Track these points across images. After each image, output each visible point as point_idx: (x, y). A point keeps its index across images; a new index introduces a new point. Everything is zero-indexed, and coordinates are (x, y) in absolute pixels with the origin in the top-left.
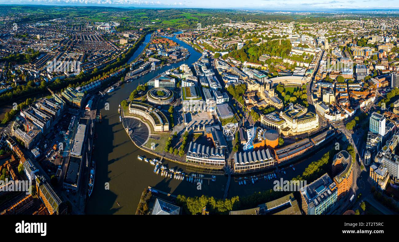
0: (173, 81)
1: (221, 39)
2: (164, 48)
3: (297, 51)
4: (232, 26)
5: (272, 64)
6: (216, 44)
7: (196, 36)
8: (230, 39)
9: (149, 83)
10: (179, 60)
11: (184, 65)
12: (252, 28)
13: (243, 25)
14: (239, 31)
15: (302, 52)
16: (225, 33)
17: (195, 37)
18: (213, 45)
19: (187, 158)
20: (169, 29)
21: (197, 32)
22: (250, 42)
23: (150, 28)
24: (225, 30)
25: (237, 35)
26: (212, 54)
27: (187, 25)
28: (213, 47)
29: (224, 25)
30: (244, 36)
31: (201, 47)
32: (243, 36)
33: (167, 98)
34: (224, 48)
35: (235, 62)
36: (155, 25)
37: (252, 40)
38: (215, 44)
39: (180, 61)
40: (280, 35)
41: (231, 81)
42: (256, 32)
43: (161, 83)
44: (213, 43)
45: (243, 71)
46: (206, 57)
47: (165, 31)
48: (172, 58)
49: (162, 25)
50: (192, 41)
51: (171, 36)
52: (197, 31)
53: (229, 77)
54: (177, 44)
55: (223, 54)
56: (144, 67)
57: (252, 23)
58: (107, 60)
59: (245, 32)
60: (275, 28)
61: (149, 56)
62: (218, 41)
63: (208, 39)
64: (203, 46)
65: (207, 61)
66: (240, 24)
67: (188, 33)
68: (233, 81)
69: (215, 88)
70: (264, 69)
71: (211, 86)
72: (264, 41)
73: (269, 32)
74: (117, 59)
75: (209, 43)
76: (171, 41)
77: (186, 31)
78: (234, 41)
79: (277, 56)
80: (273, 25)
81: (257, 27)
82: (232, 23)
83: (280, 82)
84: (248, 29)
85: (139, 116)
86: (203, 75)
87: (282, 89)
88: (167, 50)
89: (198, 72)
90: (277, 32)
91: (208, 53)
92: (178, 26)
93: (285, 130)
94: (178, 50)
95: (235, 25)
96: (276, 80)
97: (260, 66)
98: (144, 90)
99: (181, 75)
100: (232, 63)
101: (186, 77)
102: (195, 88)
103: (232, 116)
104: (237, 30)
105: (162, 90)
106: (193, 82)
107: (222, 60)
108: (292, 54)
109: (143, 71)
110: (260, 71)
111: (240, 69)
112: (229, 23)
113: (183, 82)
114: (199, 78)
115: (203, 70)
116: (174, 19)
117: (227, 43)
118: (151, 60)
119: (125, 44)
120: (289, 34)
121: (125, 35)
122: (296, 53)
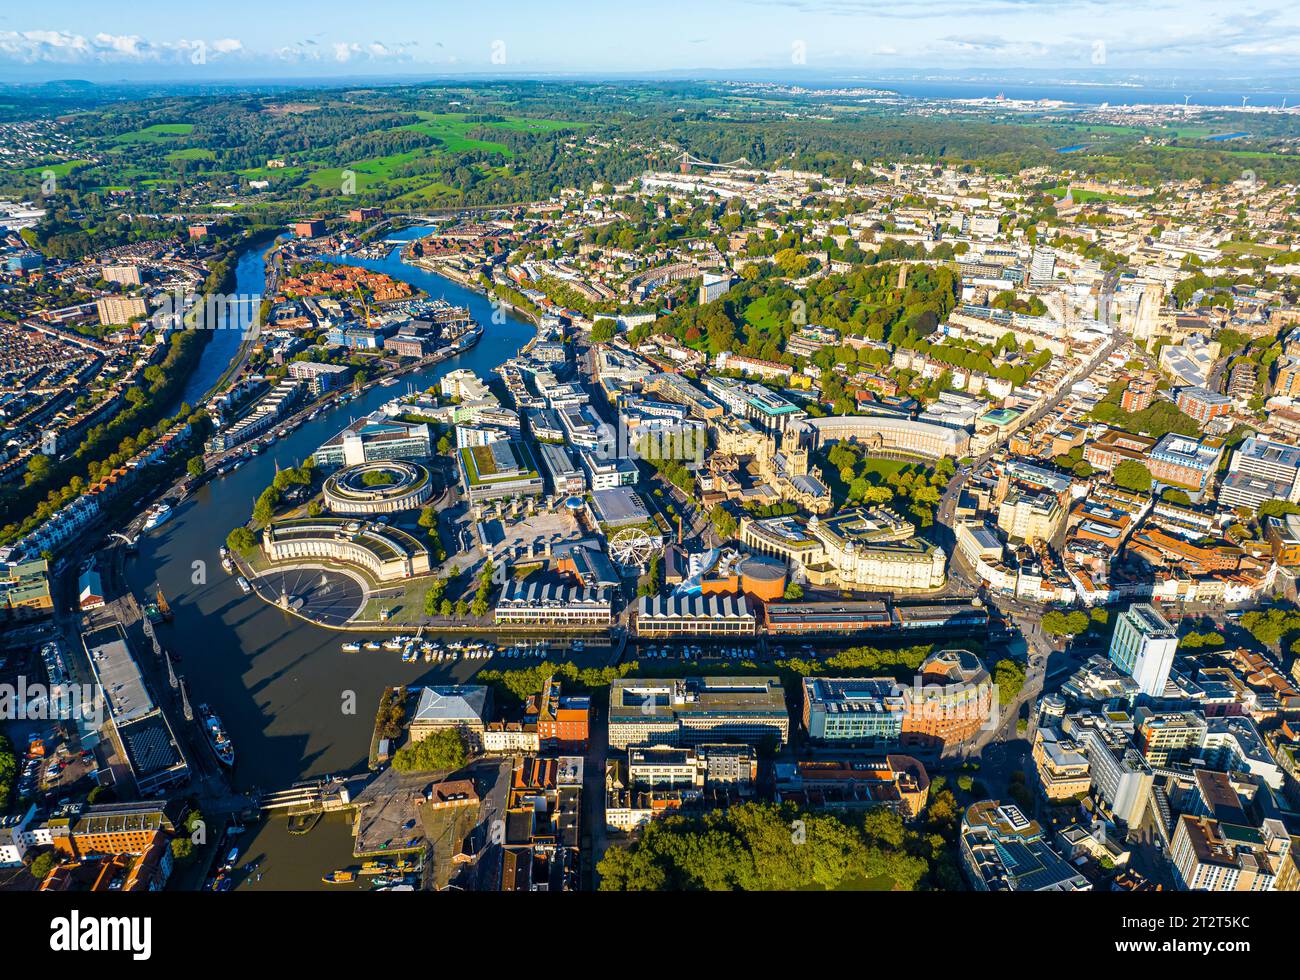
0: (422, 432)
1: (626, 256)
2: (349, 317)
3: (974, 325)
4: (690, 187)
5: (841, 367)
6: (602, 279)
7: (506, 245)
8: (669, 255)
9: (322, 455)
10: (430, 358)
11: (458, 374)
12: (786, 197)
13: (746, 185)
14: (717, 214)
15: (1000, 332)
16: (645, 227)
17: (498, 251)
18: (587, 284)
19: (499, 614)
20: (355, 216)
21: (510, 226)
22: (767, 270)
23: (247, 221)
24: (650, 210)
25: (705, 235)
26: (582, 325)
27: (451, 191)
28: (588, 296)
29: (647, 181)
30: (737, 242)
31: (531, 296)
32: (732, 240)
33: (405, 487)
34: (637, 300)
35: (679, 354)
36: (273, 199)
37: (773, 260)
38: (595, 279)
39: (440, 362)
40: (921, 244)
42: (801, 224)
43: (372, 445)
44: (587, 277)
45: (710, 388)
46: (553, 338)
47: (340, 227)
48: (401, 353)
49: (314, 197)
50: (487, 272)
51: (375, 252)
52: (509, 218)
53: (645, 409)
54: (415, 291)
55: (631, 323)
56: (279, 405)
57: (798, 174)
58: (73, 413)
59: (748, 218)
60: (915, 201)
61: (287, 355)
62: (609, 268)
63: (562, 260)
64: (541, 292)
65: (557, 354)
66: (733, 177)
67: (462, 232)
69: (590, 446)
70: (799, 386)
71: (573, 439)
72: (835, 267)
73: (868, 224)
75: (567, 275)
76: (380, 277)
77: (451, 224)
78: (686, 266)
79: (866, 339)
80: (909, 186)
81: (819, 196)
82: (692, 173)
83: (853, 440)
84: (769, 205)
85: (312, 559)
86: (539, 405)
87: (850, 458)
88: (371, 321)
89: (519, 395)
90: (913, 227)
91: (565, 321)
92: (405, 198)
93: (817, 568)
94: (421, 318)
95: (707, 183)
96: (835, 428)
97: (786, 372)
98: (308, 481)
99: (451, 411)
100: (667, 358)
101: (472, 414)
102: (512, 446)
103: (644, 517)
104: (708, 212)
105: (379, 467)
106: (502, 428)
107: (626, 347)
108: (945, 333)
109: (275, 421)
110: (781, 390)
111: (696, 383)
112: (678, 171)
113: (461, 433)
114: (524, 415)
115: (540, 387)
116: (378, 159)
117: (653, 275)
118: (304, 369)
119: (134, 320)
120: (975, 238)
121: (111, 273)
122: (967, 330)
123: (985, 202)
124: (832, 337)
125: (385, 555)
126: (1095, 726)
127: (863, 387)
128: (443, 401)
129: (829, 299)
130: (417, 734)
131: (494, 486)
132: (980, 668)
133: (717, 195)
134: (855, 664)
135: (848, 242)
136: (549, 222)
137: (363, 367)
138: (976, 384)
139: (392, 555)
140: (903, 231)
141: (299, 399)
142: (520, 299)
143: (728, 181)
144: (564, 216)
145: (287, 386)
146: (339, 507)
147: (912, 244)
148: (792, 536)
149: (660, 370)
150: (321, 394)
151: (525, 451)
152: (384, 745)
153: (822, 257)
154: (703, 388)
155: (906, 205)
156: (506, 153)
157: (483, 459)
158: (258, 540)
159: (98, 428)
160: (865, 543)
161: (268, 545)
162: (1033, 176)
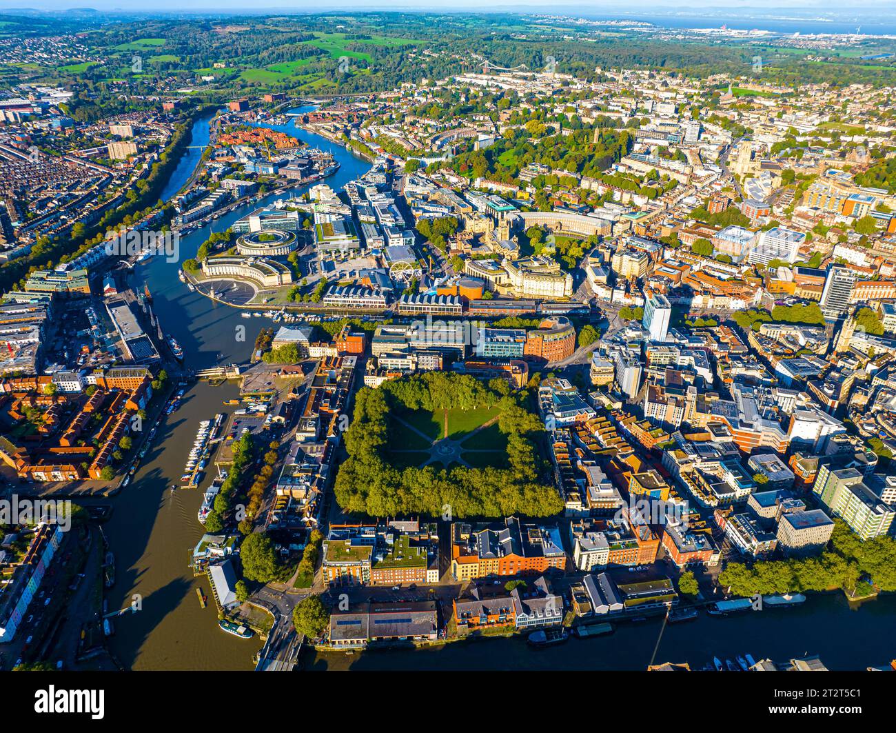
1: (433, 123)
2: (259, 156)
3: (635, 165)
4: (484, 83)
5: (548, 188)
6: (415, 138)
7: (362, 117)
8: (460, 123)
9: (236, 227)
10: (306, 180)
11: (321, 187)
12: (544, 90)
13: (520, 81)
14: (495, 100)
15: (649, 169)
16: (449, 106)
17: (356, 121)
18: (406, 139)
20: (268, 99)
21: (366, 106)
22: (519, 133)
23: (200, 101)
24: (456, 97)
25: (486, 111)
26: (400, 163)
27: (331, 84)
28: (405, 146)
29: (458, 79)
31: (371, 147)
32: (501, 114)
34: (435, 149)
35: (453, 179)
36: (217, 88)
37: (524, 127)
38: (411, 137)
39: (310, 182)
41: (432, 214)
42: (547, 105)
43: (266, 221)
44: (406, 135)
45: (468, 198)
46: (380, 170)
47: (257, 105)
48: (289, 177)
49: (243, 87)
50: (347, 133)
51: (279, 121)
52: (366, 101)
53: (427, 208)
54: (301, 143)
55: (429, 161)
58: (95, 203)
59: (515, 101)
60: (628, 93)
62: (421, 130)
63: (393, 125)
64: (377, 144)
65: (381, 179)
66: (514, 77)
67: (335, 109)
68: (437, 215)
69: (390, 224)
71: (380, 221)
72: (563, 132)
73: (589, 106)
74: (127, 196)
75: (395, 134)
76: (280, 135)
77: (328, 104)
78: (469, 129)
79: (566, 171)
80: (627, 84)
81: (565, 89)
82: (488, 74)
83: (545, 225)
84: (532, 94)
85: (228, 276)
86: (365, 204)
87: (538, 233)
88: (272, 159)
89: (354, 198)
90: (619, 109)
91: (390, 162)
92: (300, 88)
93: (503, 286)
94: (303, 158)
95: (496, 80)
96: (533, 219)
97: (514, 190)
98: (228, 239)
99: (313, 205)
100: (447, 182)
101: (326, 208)
102: (345, 223)
103: (413, 259)
104: (490, 97)
105: (270, 232)
106: (339, 214)
107: (424, 176)
108: (616, 169)
109: (211, 211)
110: (509, 199)
111: (460, 194)
112: (481, 72)
113: (317, 216)
114: (355, 210)
115: (368, 195)
116: (286, 63)
117: (447, 134)
118: (230, 183)
119: (129, 156)
120: (657, 116)
121: (115, 130)
122: (630, 168)
124: (546, 170)
125: (268, 273)
126: (620, 350)
127: (559, 199)
128: (309, 201)
129: (551, 149)
130: (276, 346)
131: (332, 243)
132: (568, 324)
133: (501, 88)
134: (508, 325)
135: (574, 116)
136: (392, 104)
137: (265, 184)
138: (626, 198)
139: (271, 272)
140: (613, 111)
141: (226, 199)
142: (364, 148)
143: (510, 79)
144: (402, 101)
145: (219, 192)
146: (245, 252)
147: (614, 118)
148: (491, 268)
149: (439, 187)
150: (240, 197)
151: (352, 226)
152: (259, 352)
153: (556, 126)
154: (465, 199)
155: (621, 96)
156: (370, 60)
157: (327, 229)
158: (200, 266)
159: (111, 211)
160: (529, 272)
161: (205, 268)
162: (714, 80)
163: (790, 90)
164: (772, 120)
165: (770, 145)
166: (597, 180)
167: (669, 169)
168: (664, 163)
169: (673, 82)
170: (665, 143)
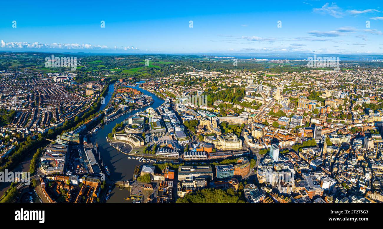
0: (143, 119)
1: (182, 87)
2: (129, 97)
4: (195, 75)
5: (224, 108)
6: (178, 92)
7: (159, 85)
8: (191, 87)
9: (124, 122)
10: (144, 105)
11: (150, 108)
12: (214, 77)
13: (206, 74)
14: (200, 80)
15: (253, 100)
16: (186, 82)
17: (157, 86)
18: (175, 92)
19: (157, 154)
20: (131, 79)
21: (160, 81)
22: (210, 90)
24: (187, 79)
25: (198, 83)
26: (174, 100)
27: (149, 75)
28: (175, 95)
29: (187, 73)
30: (204, 85)
31: (164, 95)
32: (203, 84)
33: (140, 129)
35: (193, 106)
36: (115, 75)
37: (211, 88)
38: (176, 91)
39: (146, 106)
40: (239, 85)
41: (188, 119)
42: (216, 81)
43: (134, 120)
44: (175, 91)
45: (198, 112)
46: (168, 103)
47: (127, 81)
48: (139, 104)
49: (123, 75)
50: (155, 90)
51: (134, 85)
52: (160, 80)
53: (186, 116)
54: (141, 93)
56: (117, 112)
57: (216, 72)
58: (82, 110)
59: (206, 80)
60: (238, 77)
61: (118, 103)
62: (179, 89)
63: (170, 88)
64: (166, 94)
65: (169, 106)
66: (203, 73)
67: (150, 82)
68: (189, 119)
69: (175, 123)
70: (216, 112)
71: (172, 121)
72: (223, 89)
73: (229, 81)
74: (91, 108)
75: (171, 91)
76: (135, 90)
77: (148, 81)
78: (194, 89)
79: (228, 102)
80: (237, 74)
81: (220, 76)
82: (195, 72)
83: (226, 121)
84: (210, 78)
85: (122, 141)
86: (165, 115)
87: (225, 124)
88: (133, 98)
89: (161, 113)
90: (237, 82)
91: (170, 100)
92: (140, 76)
93: (219, 146)
94: (143, 98)
95: (198, 74)
96: (222, 119)
97: (213, 109)
98: (122, 126)
99: (148, 115)
100: (190, 107)
101: (153, 116)
102: (160, 122)
103: (186, 136)
104: (198, 79)
105: (135, 124)
106: (158, 119)
108: (243, 101)
109: (116, 115)
110: (212, 112)
111: (196, 111)
112: (193, 72)
113: (150, 119)
114: (162, 116)
115: (165, 112)
116: (135, 68)
117: (188, 91)
118: (121, 106)
119: (91, 95)
120: (249, 83)
121: (88, 86)
122: (247, 100)
123: (251, 77)
124: (222, 102)
125: (136, 141)
126: (266, 168)
127: (228, 111)
128: (147, 113)
129: (222, 95)
130: (142, 174)
131: (157, 130)
132: (247, 160)
133: (200, 76)
134: (225, 163)
135: (225, 84)
136: (167, 81)
137: (132, 106)
138: (248, 110)
139: (137, 141)
140: (236, 82)
141: (120, 111)
142: (161, 95)
143: (202, 74)
144: (170, 80)
145: (118, 109)
146: (128, 132)
147: (237, 85)
148: (214, 139)
149: (189, 109)
150: (124, 111)
151: (162, 123)
152: (136, 176)
153: (220, 87)
154: (197, 112)
155: (236, 78)
156: (159, 68)
157: (155, 124)
158: (113, 136)
159: (86, 113)
160: (227, 140)
161: (115, 137)
162: (259, 72)
163: (280, 74)
164: (279, 83)
165: (282, 91)
166: (238, 104)
167: (258, 100)
168: (256, 98)
169: (249, 73)
170: (254, 92)
